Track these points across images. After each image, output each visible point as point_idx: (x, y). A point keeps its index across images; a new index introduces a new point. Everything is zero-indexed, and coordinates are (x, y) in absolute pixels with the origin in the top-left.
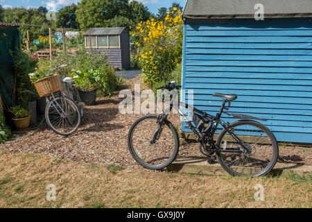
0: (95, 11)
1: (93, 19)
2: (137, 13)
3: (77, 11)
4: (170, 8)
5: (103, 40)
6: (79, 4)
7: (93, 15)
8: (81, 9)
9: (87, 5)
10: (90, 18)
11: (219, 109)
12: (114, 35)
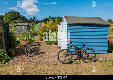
0: (10, 18)
1: (9, 20)
2: (23, 19)
3: (3, 17)
4: (33, 18)
5: (22, 27)
6: (4, 15)
7: (9, 19)
8: (5, 17)
9: (7, 15)
10: (8, 20)
11: (82, 46)
12: (25, 26)
